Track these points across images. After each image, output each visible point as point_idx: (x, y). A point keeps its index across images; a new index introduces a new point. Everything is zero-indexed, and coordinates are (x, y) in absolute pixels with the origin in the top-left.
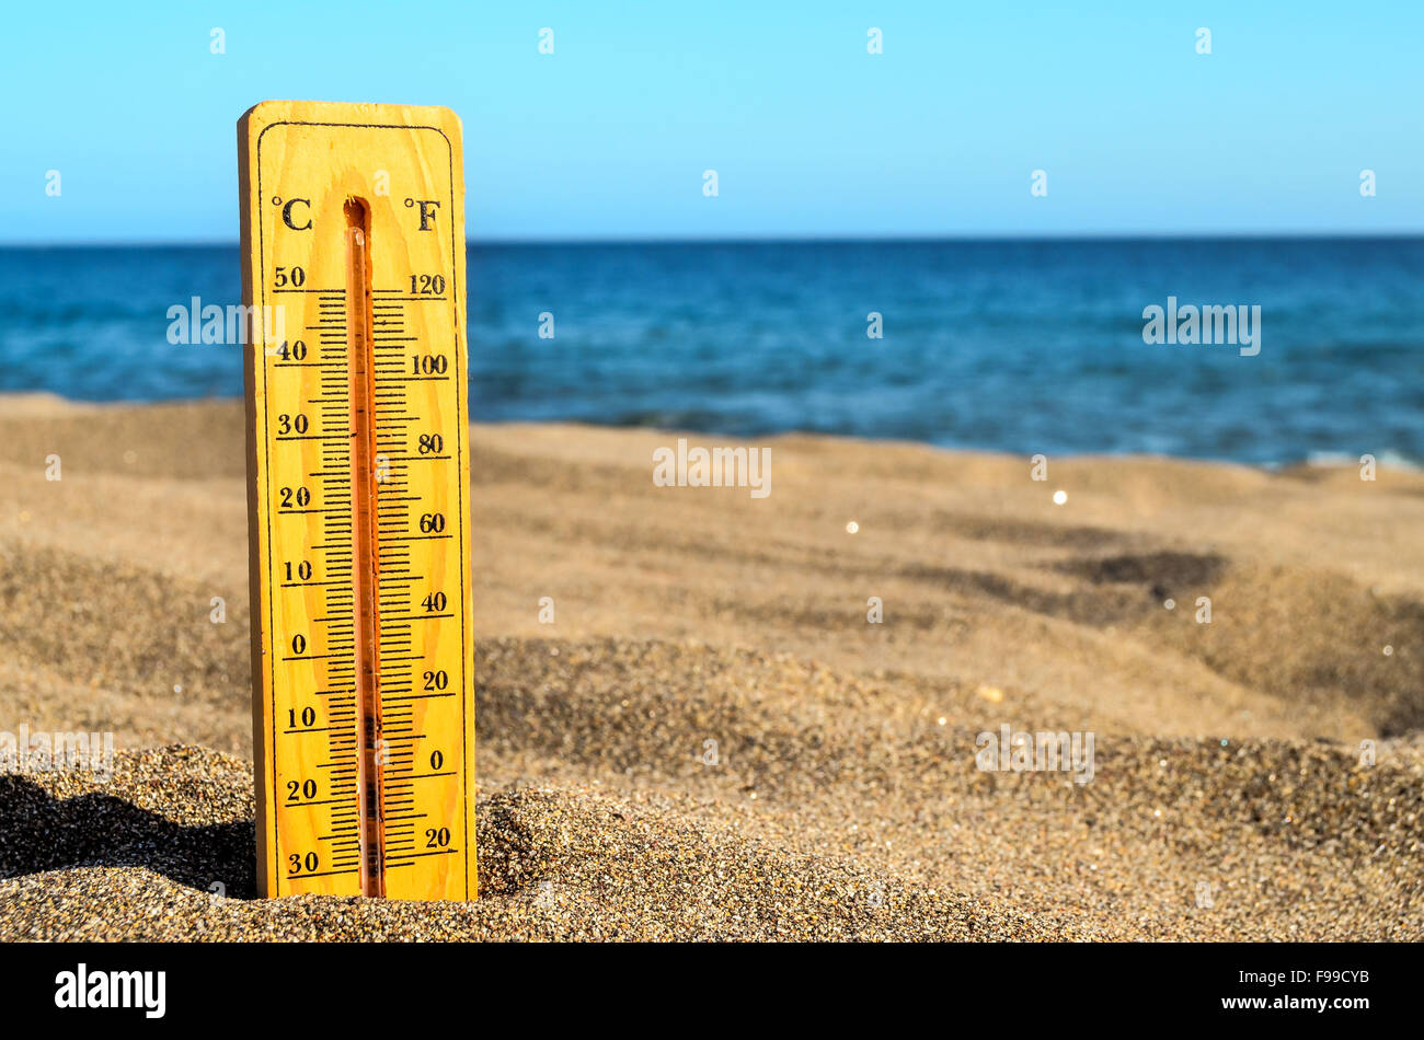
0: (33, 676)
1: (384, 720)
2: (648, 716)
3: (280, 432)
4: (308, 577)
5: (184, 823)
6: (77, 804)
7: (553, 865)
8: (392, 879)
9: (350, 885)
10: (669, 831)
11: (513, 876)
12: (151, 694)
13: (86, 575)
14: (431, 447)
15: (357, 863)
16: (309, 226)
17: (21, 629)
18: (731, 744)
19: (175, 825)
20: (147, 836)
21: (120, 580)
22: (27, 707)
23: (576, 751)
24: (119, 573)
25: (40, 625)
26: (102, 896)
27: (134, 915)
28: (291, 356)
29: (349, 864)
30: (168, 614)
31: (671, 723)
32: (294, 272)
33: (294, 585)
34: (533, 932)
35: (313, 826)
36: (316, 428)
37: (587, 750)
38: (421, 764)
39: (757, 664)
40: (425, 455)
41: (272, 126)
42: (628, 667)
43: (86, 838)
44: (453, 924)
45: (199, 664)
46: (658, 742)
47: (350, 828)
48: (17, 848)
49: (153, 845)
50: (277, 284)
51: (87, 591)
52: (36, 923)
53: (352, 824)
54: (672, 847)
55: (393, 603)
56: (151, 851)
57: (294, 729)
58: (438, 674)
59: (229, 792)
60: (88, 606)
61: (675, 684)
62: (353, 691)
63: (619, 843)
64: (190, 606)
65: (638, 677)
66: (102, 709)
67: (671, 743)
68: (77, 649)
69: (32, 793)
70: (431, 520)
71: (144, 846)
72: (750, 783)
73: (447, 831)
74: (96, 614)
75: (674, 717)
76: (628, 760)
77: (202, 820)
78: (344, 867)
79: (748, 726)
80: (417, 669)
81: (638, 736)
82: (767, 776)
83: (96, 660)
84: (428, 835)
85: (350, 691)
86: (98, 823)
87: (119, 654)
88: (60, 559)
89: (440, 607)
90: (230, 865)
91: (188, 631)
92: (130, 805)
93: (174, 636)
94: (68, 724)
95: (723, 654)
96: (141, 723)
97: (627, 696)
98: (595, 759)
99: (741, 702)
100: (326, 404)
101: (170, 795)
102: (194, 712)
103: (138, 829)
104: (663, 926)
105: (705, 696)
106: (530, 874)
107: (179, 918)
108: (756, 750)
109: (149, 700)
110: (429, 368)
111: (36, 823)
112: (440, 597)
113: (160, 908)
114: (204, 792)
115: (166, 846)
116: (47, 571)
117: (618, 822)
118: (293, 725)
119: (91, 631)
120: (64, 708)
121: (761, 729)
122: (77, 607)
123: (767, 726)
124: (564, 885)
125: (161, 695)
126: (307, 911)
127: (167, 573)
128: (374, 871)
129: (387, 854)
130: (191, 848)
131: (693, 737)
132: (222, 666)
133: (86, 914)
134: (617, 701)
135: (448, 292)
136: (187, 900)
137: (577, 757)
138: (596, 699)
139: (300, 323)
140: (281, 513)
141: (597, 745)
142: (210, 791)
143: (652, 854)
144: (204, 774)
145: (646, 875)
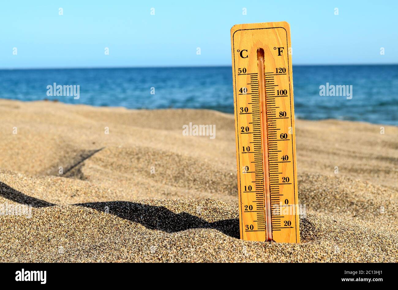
0: (147, 181)
1: (271, 190)
2: (322, 195)
3: (241, 112)
5: (215, 219)
7: (322, 234)
10: (350, 226)
12: (179, 186)
13: (158, 154)
16: (247, 57)
17: (142, 168)
18: (347, 204)
21: (167, 156)
22: (147, 189)
24: (167, 154)
25: (147, 167)
26: (205, 237)
27: (215, 243)
30: (181, 165)
33: (245, 153)
39: (351, 182)
40: (281, 117)
41: (237, 31)
42: (314, 182)
43: (189, 223)
45: (191, 179)
46: (326, 203)
47: (262, 219)
48: (171, 225)
51: (159, 159)
52: (189, 244)
54: (353, 230)
58: (286, 178)
60: (159, 162)
61: (328, 187)
63: (338, 229)
64: (187, 163)
65: (317, 185)
66: (168, 190)
67: (329, 203)
71: (207, 225)
72: (354, 215)
73: (290, 222)
74: (162, 165)
75: (329, 196)
76: (317, 208)
77: (220, 219)
79: (351, 199)
80: (280, 176)
81: (320, 201)
82: (359, 213)
83: (163, 177)
84: (285, 222)
85: (261, 182)
86: (191, 219)
87: (169, 175)
88: (151, 150)
89: (287, 159)
91: (187, 170)
93: (183, 171)
94: (159, 194)
95: (340, 179)
97: (315, 190)
99: (348, 192)
100: (253, 104)
101: (210, 212)
102: (192, 191)
104: (357, 251)
105: (338, 190)
106: (316, 236)
107: (227, 244)
108: (355, 205)
109: (179, 188)
111: (175, 218)
112: (287, 156)
113: (222, 241)
116: (147, 153)
117: (335, 223)
119: (161, 169)
120: (157, 190)
122: (156, 163)
123: (357, 199)
124: (326, 239)
125: (182, 187)
127: (180, 154)
129: (273, 227)
131: (336, 202)
132: (198, 179)
133: (202, 242)
134: (312, 191)
136: (228, 239)
138: (306, 190)
140: (241, 133)
141: (308, 203)
142: (221, 211)
143: (348, 232)
144: (218, 206)
145: (348, 238)
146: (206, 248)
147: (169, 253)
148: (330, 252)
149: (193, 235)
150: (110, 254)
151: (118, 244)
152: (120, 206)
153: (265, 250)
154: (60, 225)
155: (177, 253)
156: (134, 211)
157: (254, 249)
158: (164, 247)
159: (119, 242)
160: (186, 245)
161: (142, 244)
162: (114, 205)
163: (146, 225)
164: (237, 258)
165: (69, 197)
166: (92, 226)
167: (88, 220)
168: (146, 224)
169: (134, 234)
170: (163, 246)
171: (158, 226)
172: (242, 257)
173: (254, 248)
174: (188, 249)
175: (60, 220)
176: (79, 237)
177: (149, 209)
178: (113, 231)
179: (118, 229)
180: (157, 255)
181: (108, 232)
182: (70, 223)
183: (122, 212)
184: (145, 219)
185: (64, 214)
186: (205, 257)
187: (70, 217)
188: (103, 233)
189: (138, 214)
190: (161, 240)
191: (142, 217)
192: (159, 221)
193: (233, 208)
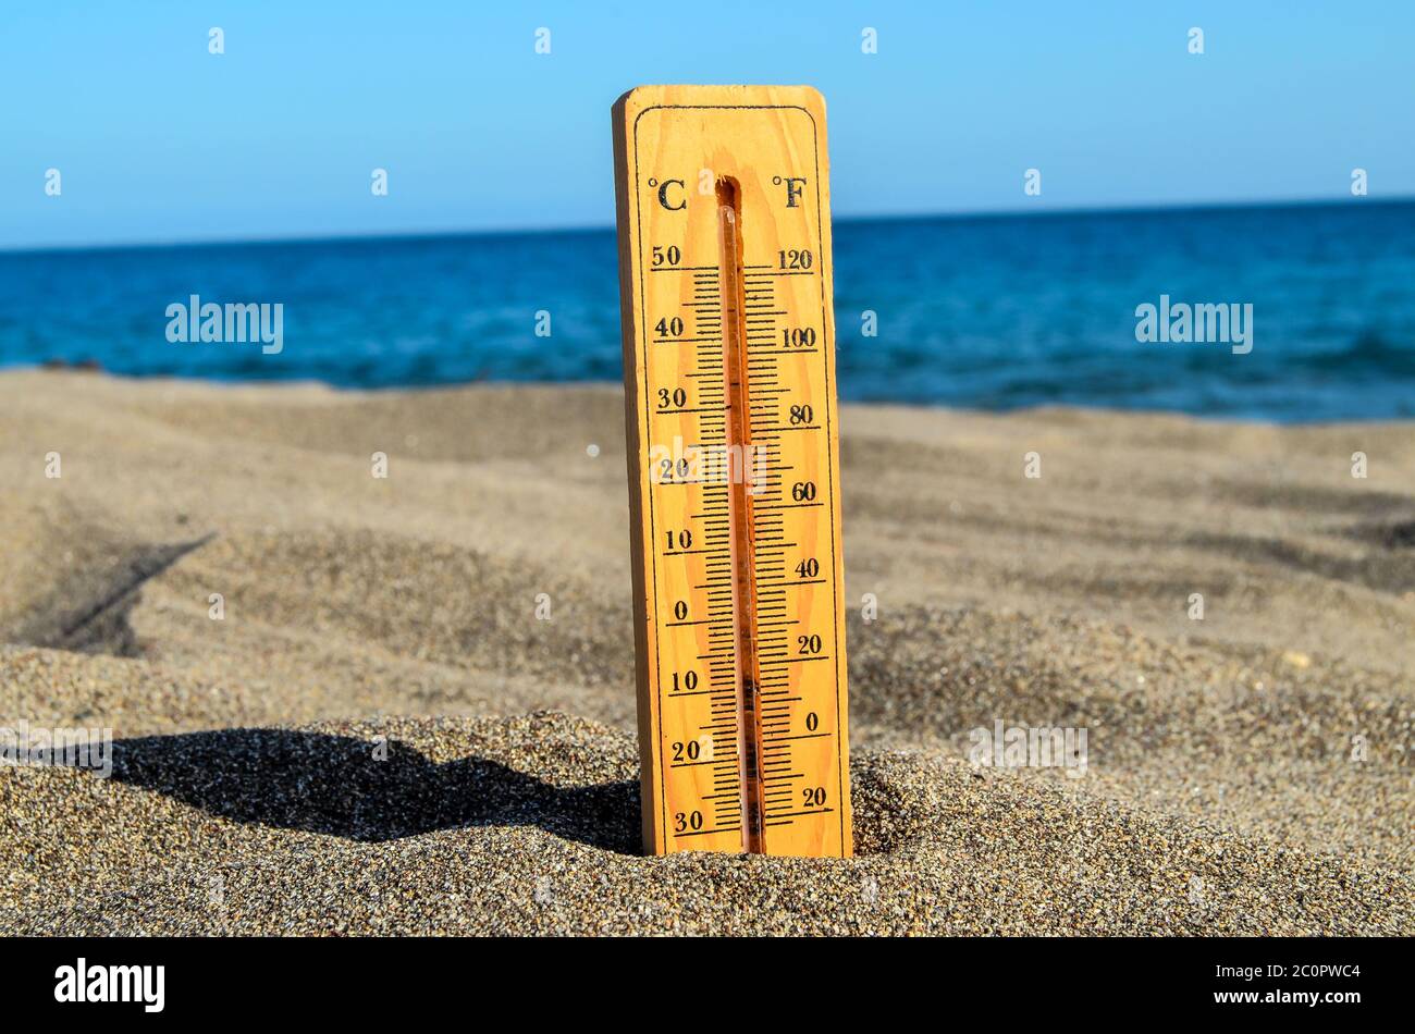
0: (363, 651)
1: (762, 683)
2: (968, 683)
3: (660, 406)
4: (689, 545)
5: (559, 785)
6: (456, 768)
7: (924, 824)
8: (773, 838)
9: (732, 843)
10: (1030, 791)
11: (886, 835)
12: (475, 666)
13: (405, 552)
14: (802, 417)
15: (738, 822)
16: (683, 206)
17: (348, 606)
18: (1053, 710)
19: (551, 787)
20: (526, 798)
21: (439, 557)
22: (360, 679)
23: (898, 718)
24: (436, 551)
25: (364, 601)
26: (506, 852)
27: (539, 870)
28: (669, 332)
29: (731, 823)
30: (485, 589)
31: (992, 689)
32: (670, 251)
33: (676, 553)
34: (919, 887)
35: (697, 785)
36: (693, 401)
37: (910, 717)
38: (797, 726)
39: (1071, 631)
40: (796, 426)
41: (647, 110)
42: (943, 636)
43: (467, 800)
44: (844, 879)
45: (519, 637)
46: (981, 708)
47: (731, 788)
48: (404, 809)
49: (536, 806)
50: (654, 263)
51: (406, 569)
52: (447, 878)
53: (734, 784)
54: (1038, 807)
55: (769, 570)
56: (535, 811)
57: (677, 692)
58: (812, 638)
59: (599, 755)
60: (409, 582)
61: (992, 651)
62: (733, 655)
63: (985, 803)
64: (506, 581)
65: (953, 645)
66: (432, 680)
67: (993, 709)
68: (401, 624)
69: (411, 758)
70: (803, 488)
71: (526, 806)
73: (823, 791)
74: (417, 590)
75: (994, 684)
76: (951, 726)
77: (576, 782)
78: (726, 825)
79: (1069, 691)
80: (792, 633)
81: (960, 703)
83: (420, 634)
84: (805, 795)
85: (729, 655)
86: (477, 785)
87: (442, 629)
88: (378, 538)
89: (813, 573)
90: (611, 824)
91: (507, 606)
92: (506, 769)
93: (493, 611)
94: (402, 696)
95: (1036, 621)
96: (472, 693)
97: (945, 664)
98: (918, 725)
99: (1060, 667)
100: (703, 378)
101: (543, 759)
102: (521, 683)
103: (516, 790)
104: (1040, 882)
105: (1024, 662)
106: (903, 832)
107: (582, 874)
108: (1080, 715)
109: (475, 673)
110: (798, 341)
111: (419, 786)
112: (812, 563)
113: (563, 864)
114: (576, 756)
115: (549, 807)
116: (367, 550)
117: (979, 782)
118: (676, 688)
119: (414, 606)
120: (397, 681)
121: (1082, 695)
122: (398, 584)
123: (1088, 692)
124: (938, 844)
125: (486, 668)
126: (703, 866)
127: (481, 550)
128: (755, 830)
129: (767, 813)
130: (573, 808)
131: (1015, 703)
132: (542, 639)
133: (494, 869)
134: (934, 669)
135: (815, 267)
136: (587, 857)
137: (900, 723)
138: (915, 667)
139: (675, 300)
141: (919, 712)
142: (582, 755)
143: (1019, 813)
144: (572, 738)
145: (1016, 833)
146: (503, 892)
147: (372, 913)
148: (947, 886)
149: (465, 845)
150: (167, 925)
151: (200, 887)
152: (228, 750)
153: (716, 891)
154: (10, 826)
155: (402, 911)
156: (275, 766)
157: (673, 890)
158: (359, 891)
159: (204, 880)
160: (435, 883)
161: (284, 885)
162: (208, 744)
163: (316, 814)
164: (609, 921)
165: (66, 721)
166: (126, 825)
167: (111, 802)
168: (317, 808)
169: (271, 848)
170: (354, 888)
171: (360, 815)
172: (627, 920)
173: (676, 885)
174: (441, 895)
175: (9, 807)
176: (76, 866)
177: (329, 754)
178: (198, 839)
179: (216, 831)
180: (332, 923)
181: (180, 842)
182: (47, 815)
183: (232, 770)
184: (312, 792)
185: (24, 783)
186: (496, 924)
187: (45, 793)
188: (163, 847)
189: (290, 775)
190: (352, 866)
191: (301, 787)
192: (362, 796)
193: (627, 742)
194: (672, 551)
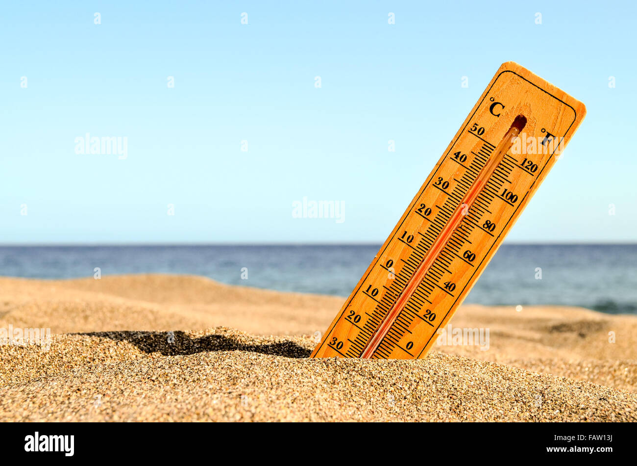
3: (436, 183)
4: (410, 242)
14: (489, 227)
16: (498, 116)
28: (459, 158)
32: (481, 129)
33: (403, 241)
35: (349, 333)
36: (450, 190)
38: (403, 342)
40: (484, 228)
41: (509, 71)
50: (471, 129)
53: (363, 343)
55: (434, 274)
57: (367, 293)
58: (433, 314)
70: (470, 254)
80: (426, 306)
85: (396, 295)
89: (451, 290)
100: (460, 184)
110: (508, 197)
112: (453, 286)
118: (367, 291)
135: (535, 174)
139: (470, 148)
140: (416, 212)
194: (402, 239)
